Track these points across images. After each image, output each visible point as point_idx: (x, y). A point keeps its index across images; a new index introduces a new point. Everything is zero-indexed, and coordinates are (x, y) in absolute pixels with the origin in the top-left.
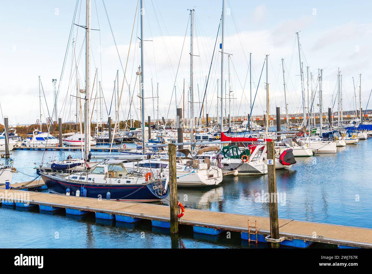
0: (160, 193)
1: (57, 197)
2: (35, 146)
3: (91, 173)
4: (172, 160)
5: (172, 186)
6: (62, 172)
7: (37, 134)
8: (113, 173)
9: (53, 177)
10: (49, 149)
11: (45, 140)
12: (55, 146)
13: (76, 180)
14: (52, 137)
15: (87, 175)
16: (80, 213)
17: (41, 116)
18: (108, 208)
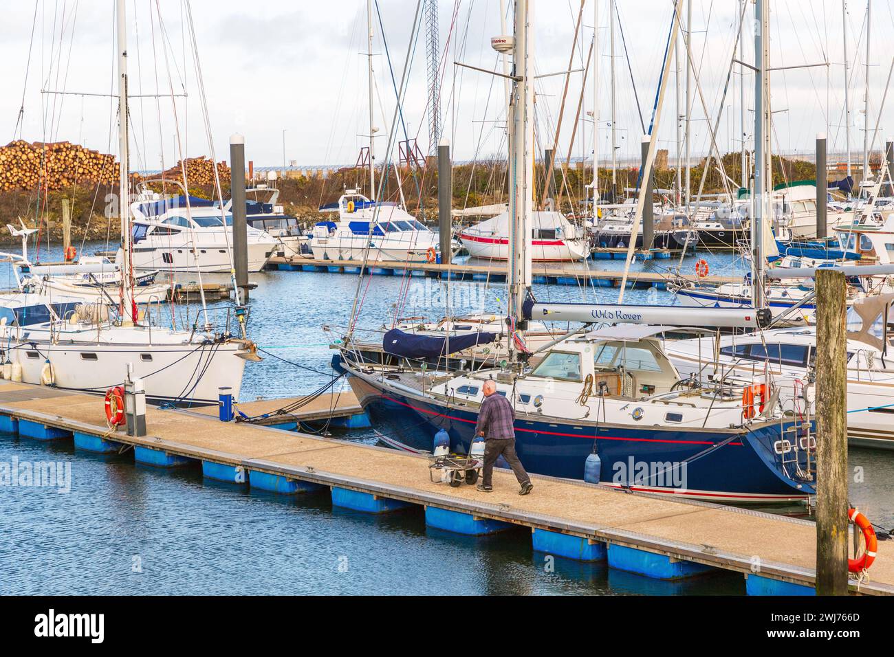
0: (804, 469)
1: (397, 463)
2: (346, 256)
3: (531, 375)
4: (828, 337)
5: (826, 441)
6: (424, 366)
7: (355, 210)
8: (619, 381)
9: (388, 384)
10: (399, 269)
11: (383, 234)
12: (424, 258)
13: (471, 398)
14: (412, 222)
15: (513, 383)
16: (475, 530)
17: (375, 134)
18: (581, 514)
